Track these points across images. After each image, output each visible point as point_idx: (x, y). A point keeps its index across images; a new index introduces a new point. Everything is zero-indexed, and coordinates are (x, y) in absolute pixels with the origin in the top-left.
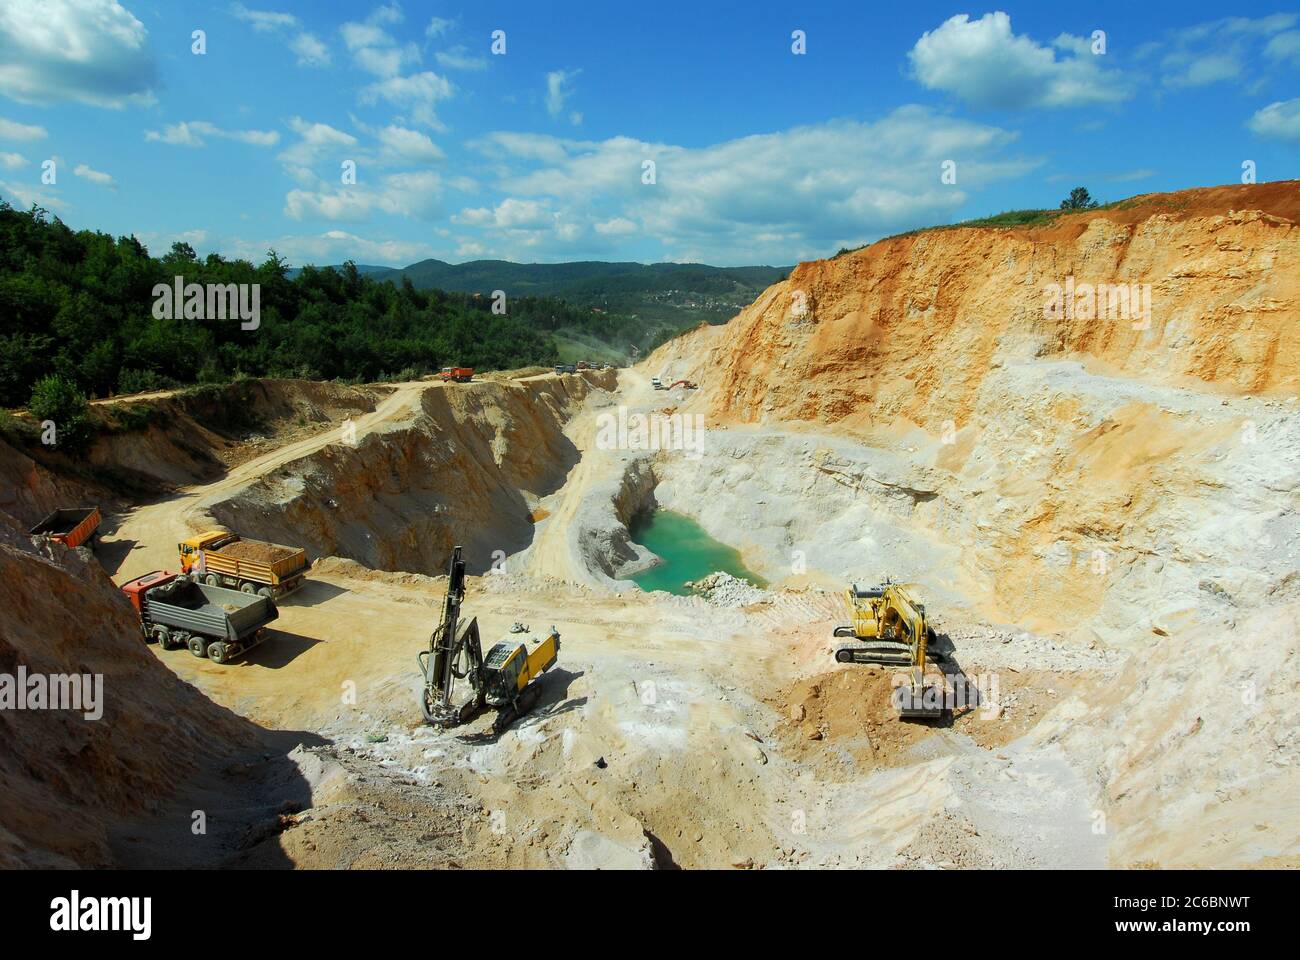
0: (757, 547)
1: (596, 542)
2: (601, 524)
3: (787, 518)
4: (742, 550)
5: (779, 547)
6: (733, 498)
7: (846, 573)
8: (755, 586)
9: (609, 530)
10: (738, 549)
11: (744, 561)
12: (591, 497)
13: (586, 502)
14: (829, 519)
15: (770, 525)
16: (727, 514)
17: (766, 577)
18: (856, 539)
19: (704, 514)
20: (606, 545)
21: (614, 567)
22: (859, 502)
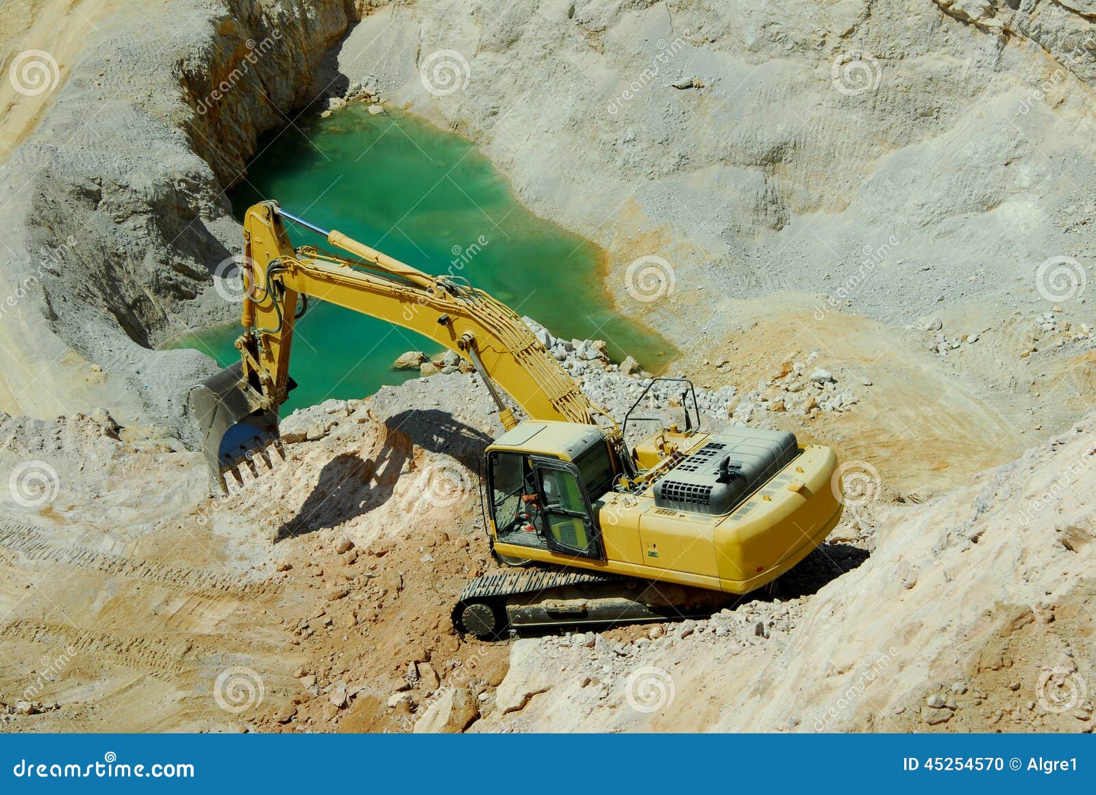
0: (658, 234)
1: (95, 221)
2: (116, 162)
3: (768, 138)
4: (611, 245)
5: (733, 232)
6: (597, 68)
7: (925, 322)
8: (629, 362)
9: (143, 182)
10: (603, 242)
11: (611, 281)
12: (101, 70)
13: (79, 84)
14: (905, 139)
15: (710, 160)
16: (575, 124)
17: (673, 332)
18: (987, 204)
19: (506, 124)
20: (137, 230)
21: (159, 304)
22: (1009, 77)
